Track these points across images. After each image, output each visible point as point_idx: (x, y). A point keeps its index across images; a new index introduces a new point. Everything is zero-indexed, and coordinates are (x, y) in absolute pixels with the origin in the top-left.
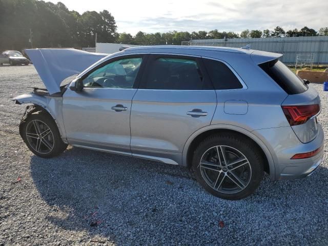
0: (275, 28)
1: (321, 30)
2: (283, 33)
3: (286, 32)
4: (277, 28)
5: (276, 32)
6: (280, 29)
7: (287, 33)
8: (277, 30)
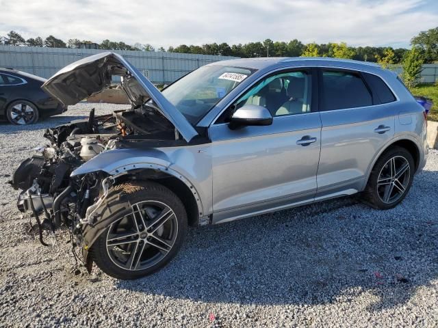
0: (9, 33)
1: (70, 41)
2: (22, 41)
3: (26, 40)
4: (11, 32)
5: (11, 40)
6: (16, 35)
7: (28, 41)
8: (13, 37)
